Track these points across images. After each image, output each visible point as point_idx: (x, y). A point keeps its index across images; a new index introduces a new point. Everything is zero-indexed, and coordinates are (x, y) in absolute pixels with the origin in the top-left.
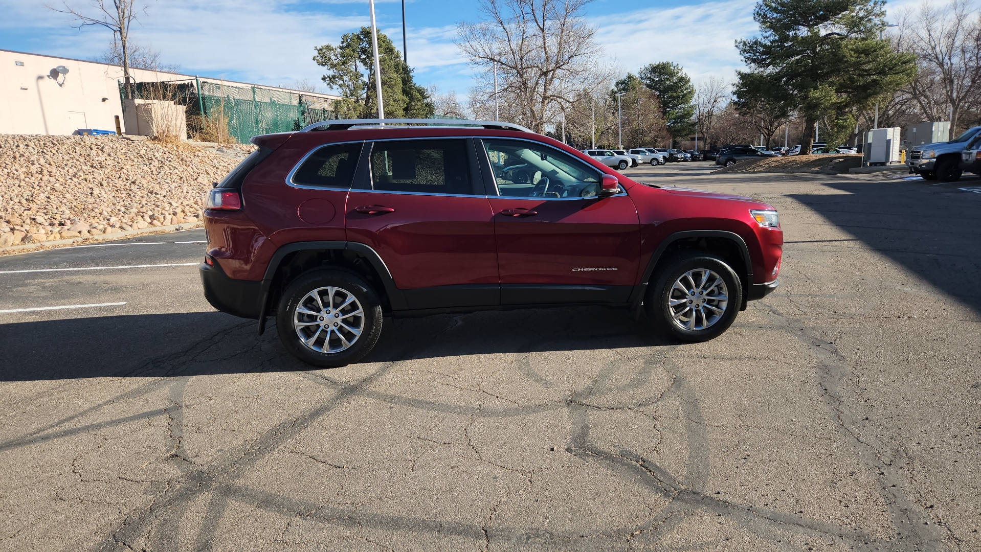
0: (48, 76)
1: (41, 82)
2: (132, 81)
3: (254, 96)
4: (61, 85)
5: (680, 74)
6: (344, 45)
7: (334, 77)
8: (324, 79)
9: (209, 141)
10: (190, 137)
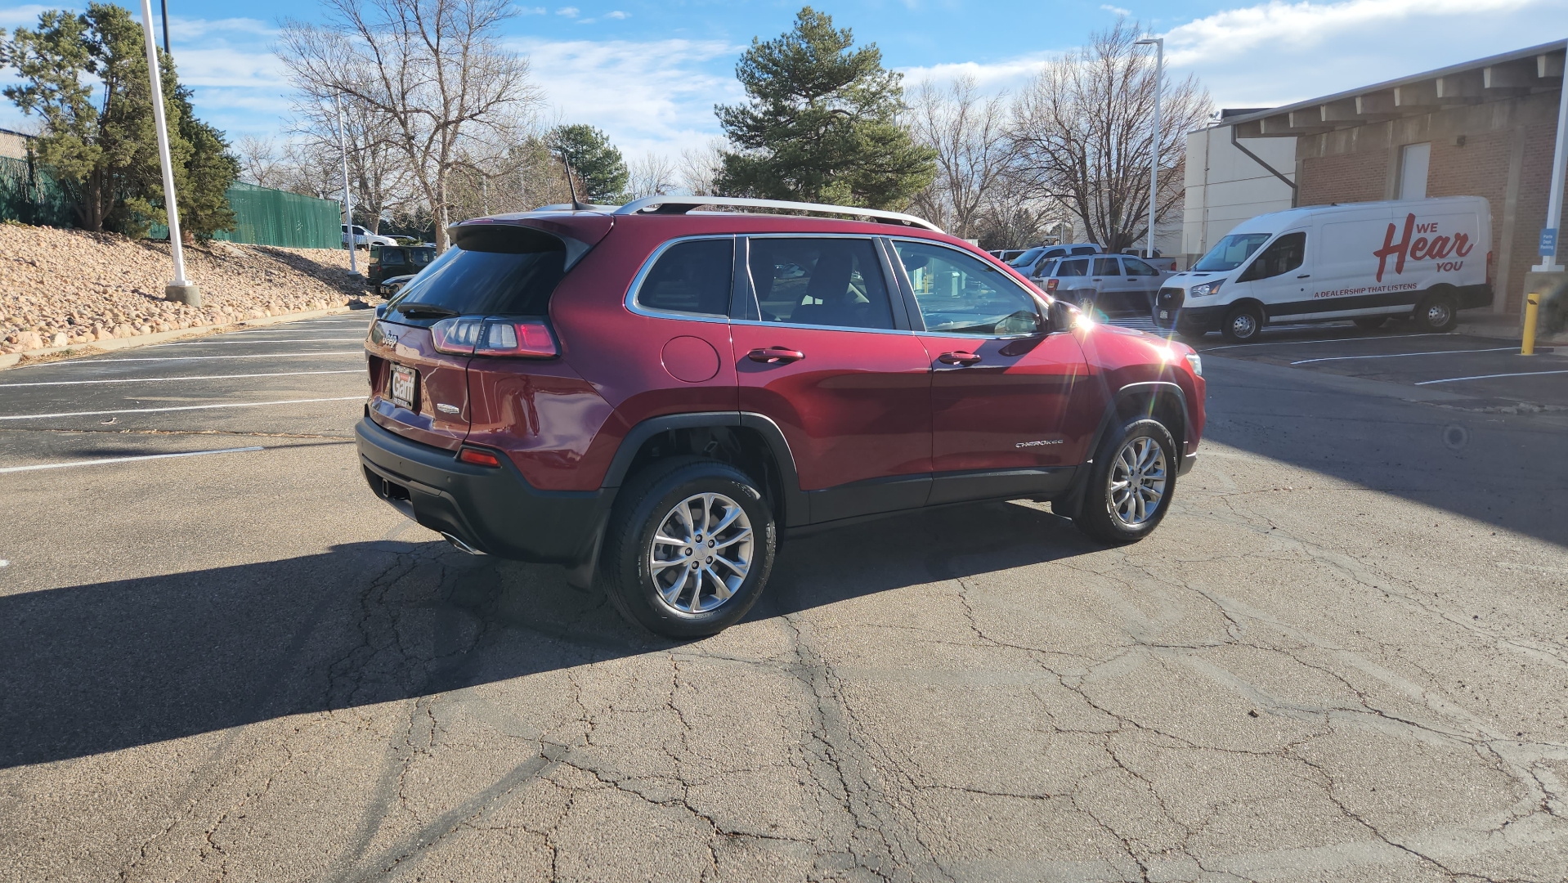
5: (606, 145)
6: (46, 30)
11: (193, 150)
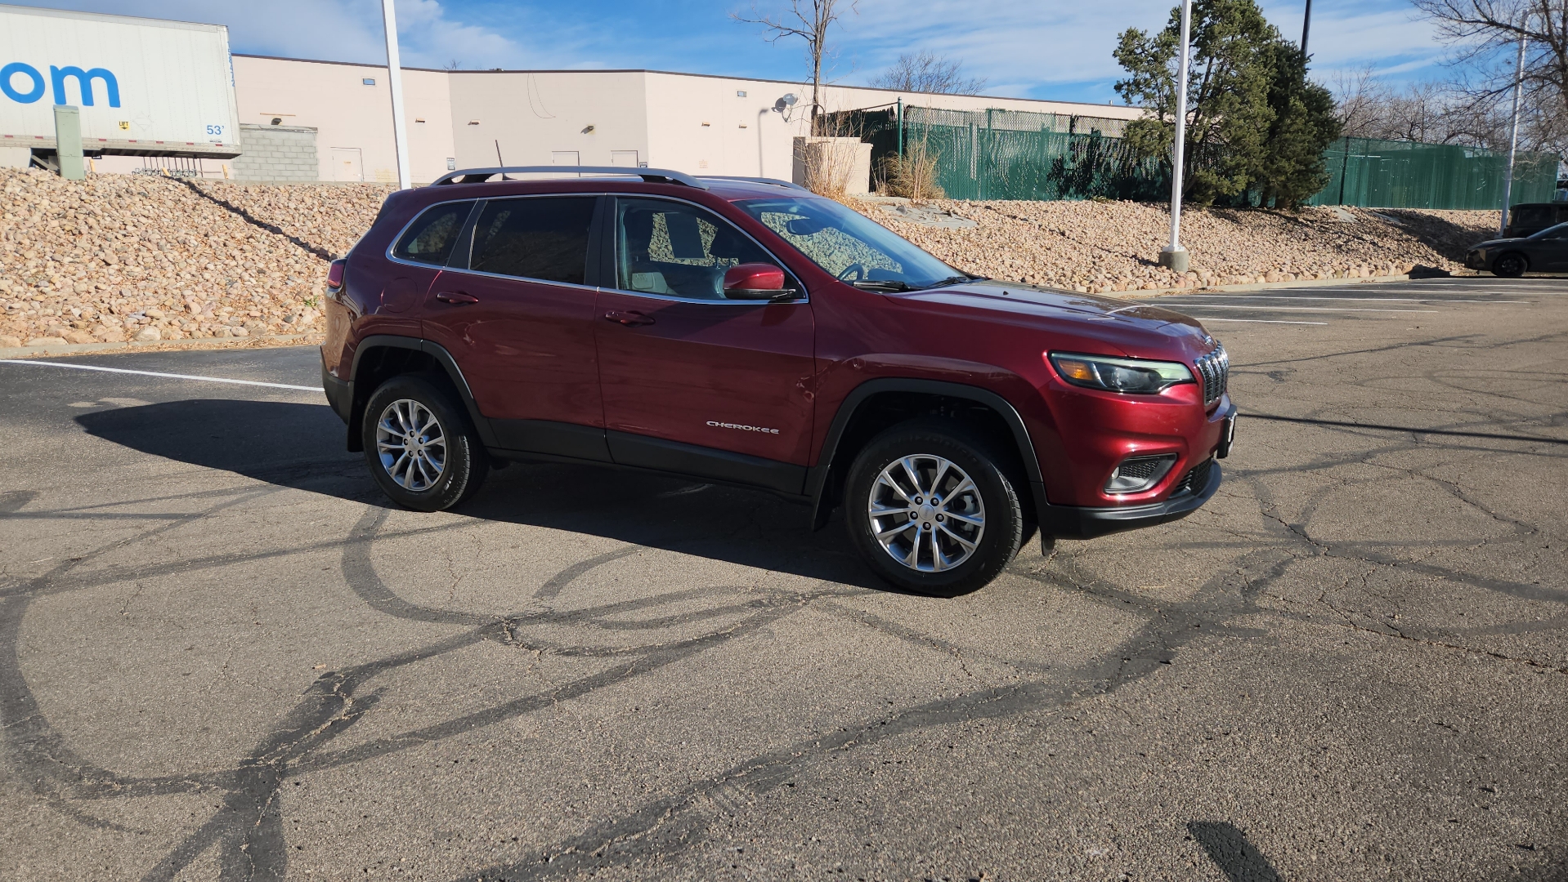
0: (773, 109)
1: (763, 116)
2: (820, 111)
3: (989, 123)
4: (786, 120)
6: (1173, 25)
7: (1137, 83)
8: (1118, 88)
9: (897, 195)
10: (875, 190)
11: (1275, 118)
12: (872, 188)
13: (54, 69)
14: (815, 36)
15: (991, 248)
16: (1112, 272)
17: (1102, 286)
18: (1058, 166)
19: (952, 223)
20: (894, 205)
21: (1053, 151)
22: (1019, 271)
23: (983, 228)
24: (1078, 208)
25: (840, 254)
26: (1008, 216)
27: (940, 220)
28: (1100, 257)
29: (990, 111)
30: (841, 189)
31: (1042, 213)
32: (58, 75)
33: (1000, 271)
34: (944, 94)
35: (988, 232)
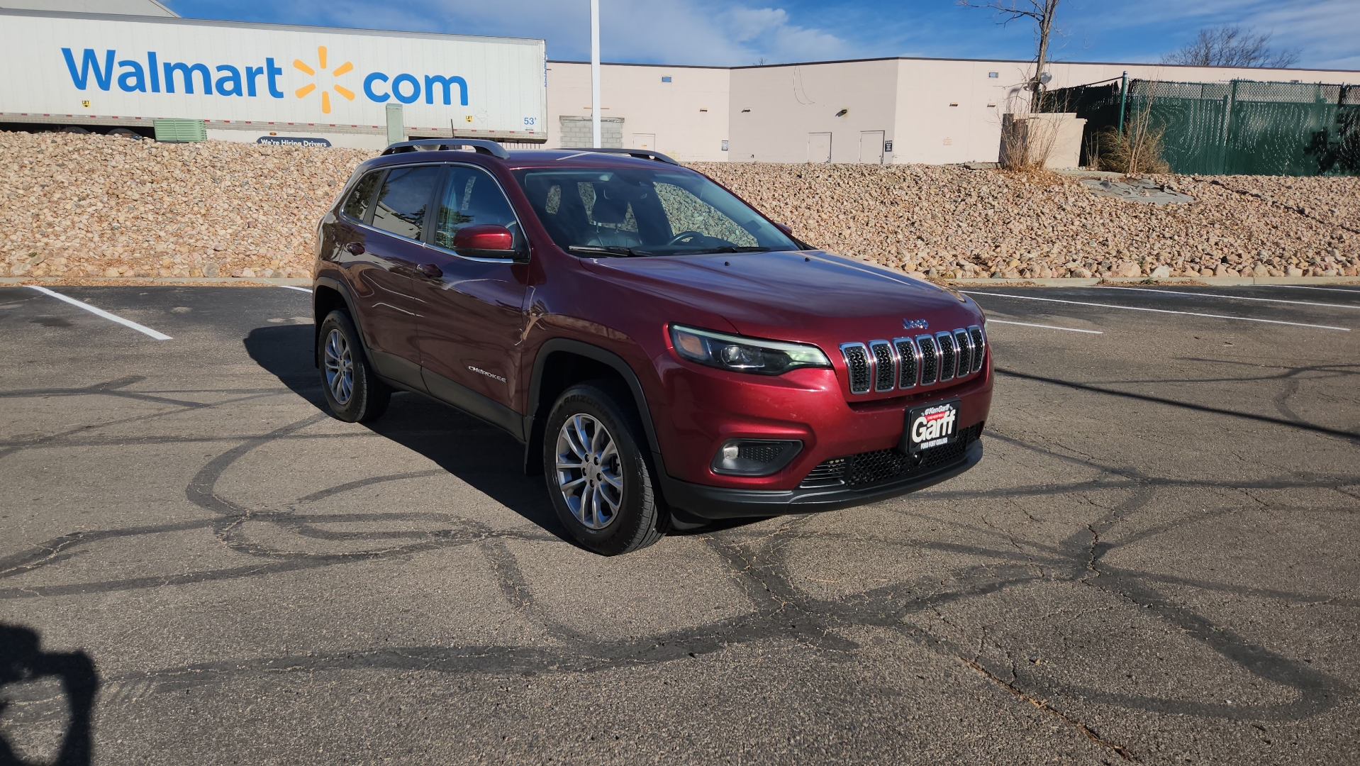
0: (1026, 88)
1: (1014, 95)
2: (1041, 89)
3: (1234, 94)
9: (1112, 170)
10: (1085, 165)
12: (1083, 162)
13: (427, 77)
14: (1044, 16)
15: (1198, 225)
16: (1348, 255)
17: (1326, 269)
18: (1318, 139)
19: (1160, 199)
20: (1099, 179)
21: (1311, 123)
22: (1225, 249)
23: (1197, 204)
24: (1334, 186)
25: (1018, 224)
26: (1237, 192)
27: (1148, 194)
28: (1341, 237)
29: (1235, 83)
30: (1040, 164)
31: (1283, 189)
32: (429, 82)
33: (1200, 248)
34: (1247, 67)
35: (1203, 207)
